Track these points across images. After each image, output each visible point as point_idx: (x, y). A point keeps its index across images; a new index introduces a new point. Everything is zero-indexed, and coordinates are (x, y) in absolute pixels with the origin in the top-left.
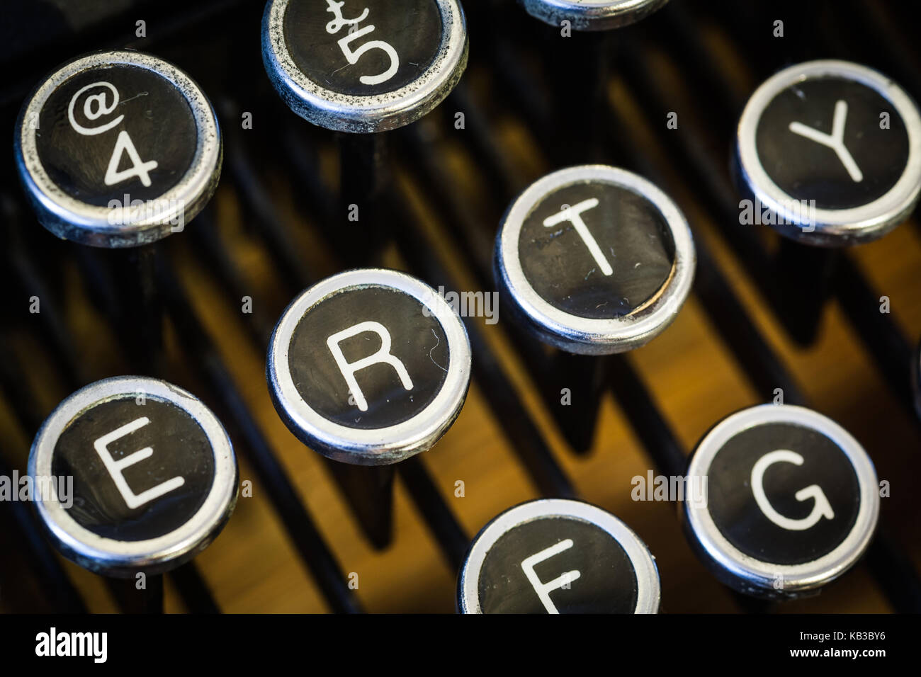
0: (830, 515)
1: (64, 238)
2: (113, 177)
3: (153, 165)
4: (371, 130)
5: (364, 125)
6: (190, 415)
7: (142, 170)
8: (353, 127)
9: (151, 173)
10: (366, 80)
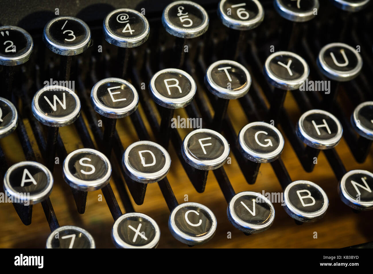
0: (272, 145)
1: (110, 43)
2: (124, 31)
3: (134, 31)
4: (183, 37)
5: (182, 35)
6: (130, 88)
7: (131, 31)
8: (179, 35)
9: (133, 32)
10: (184, 25)
